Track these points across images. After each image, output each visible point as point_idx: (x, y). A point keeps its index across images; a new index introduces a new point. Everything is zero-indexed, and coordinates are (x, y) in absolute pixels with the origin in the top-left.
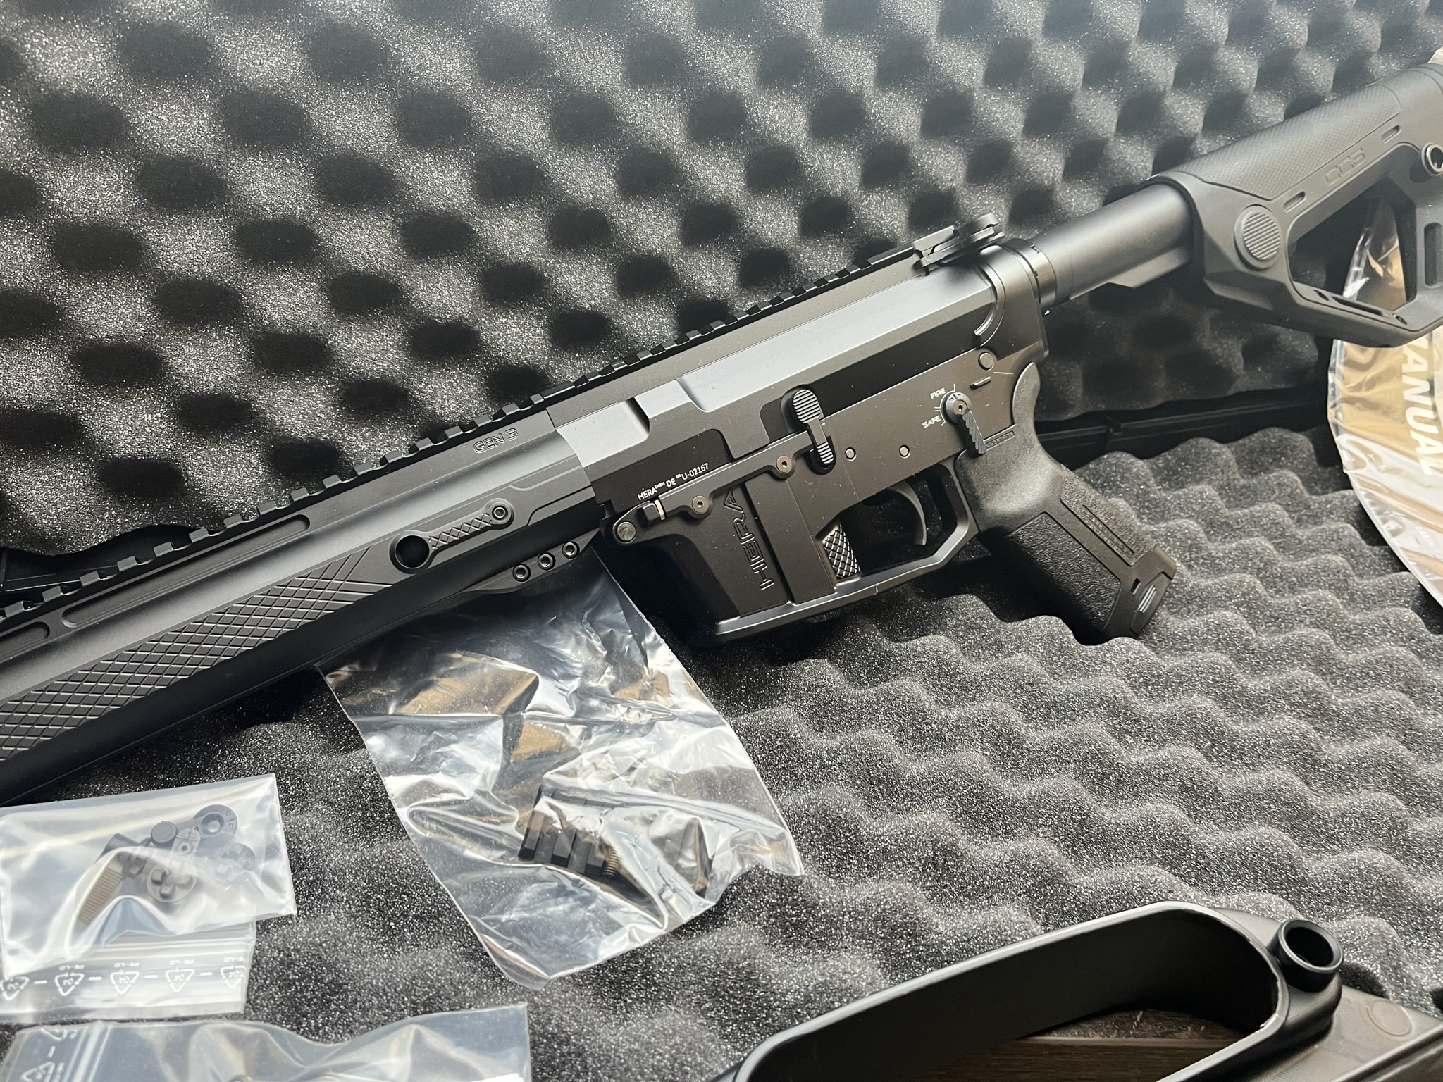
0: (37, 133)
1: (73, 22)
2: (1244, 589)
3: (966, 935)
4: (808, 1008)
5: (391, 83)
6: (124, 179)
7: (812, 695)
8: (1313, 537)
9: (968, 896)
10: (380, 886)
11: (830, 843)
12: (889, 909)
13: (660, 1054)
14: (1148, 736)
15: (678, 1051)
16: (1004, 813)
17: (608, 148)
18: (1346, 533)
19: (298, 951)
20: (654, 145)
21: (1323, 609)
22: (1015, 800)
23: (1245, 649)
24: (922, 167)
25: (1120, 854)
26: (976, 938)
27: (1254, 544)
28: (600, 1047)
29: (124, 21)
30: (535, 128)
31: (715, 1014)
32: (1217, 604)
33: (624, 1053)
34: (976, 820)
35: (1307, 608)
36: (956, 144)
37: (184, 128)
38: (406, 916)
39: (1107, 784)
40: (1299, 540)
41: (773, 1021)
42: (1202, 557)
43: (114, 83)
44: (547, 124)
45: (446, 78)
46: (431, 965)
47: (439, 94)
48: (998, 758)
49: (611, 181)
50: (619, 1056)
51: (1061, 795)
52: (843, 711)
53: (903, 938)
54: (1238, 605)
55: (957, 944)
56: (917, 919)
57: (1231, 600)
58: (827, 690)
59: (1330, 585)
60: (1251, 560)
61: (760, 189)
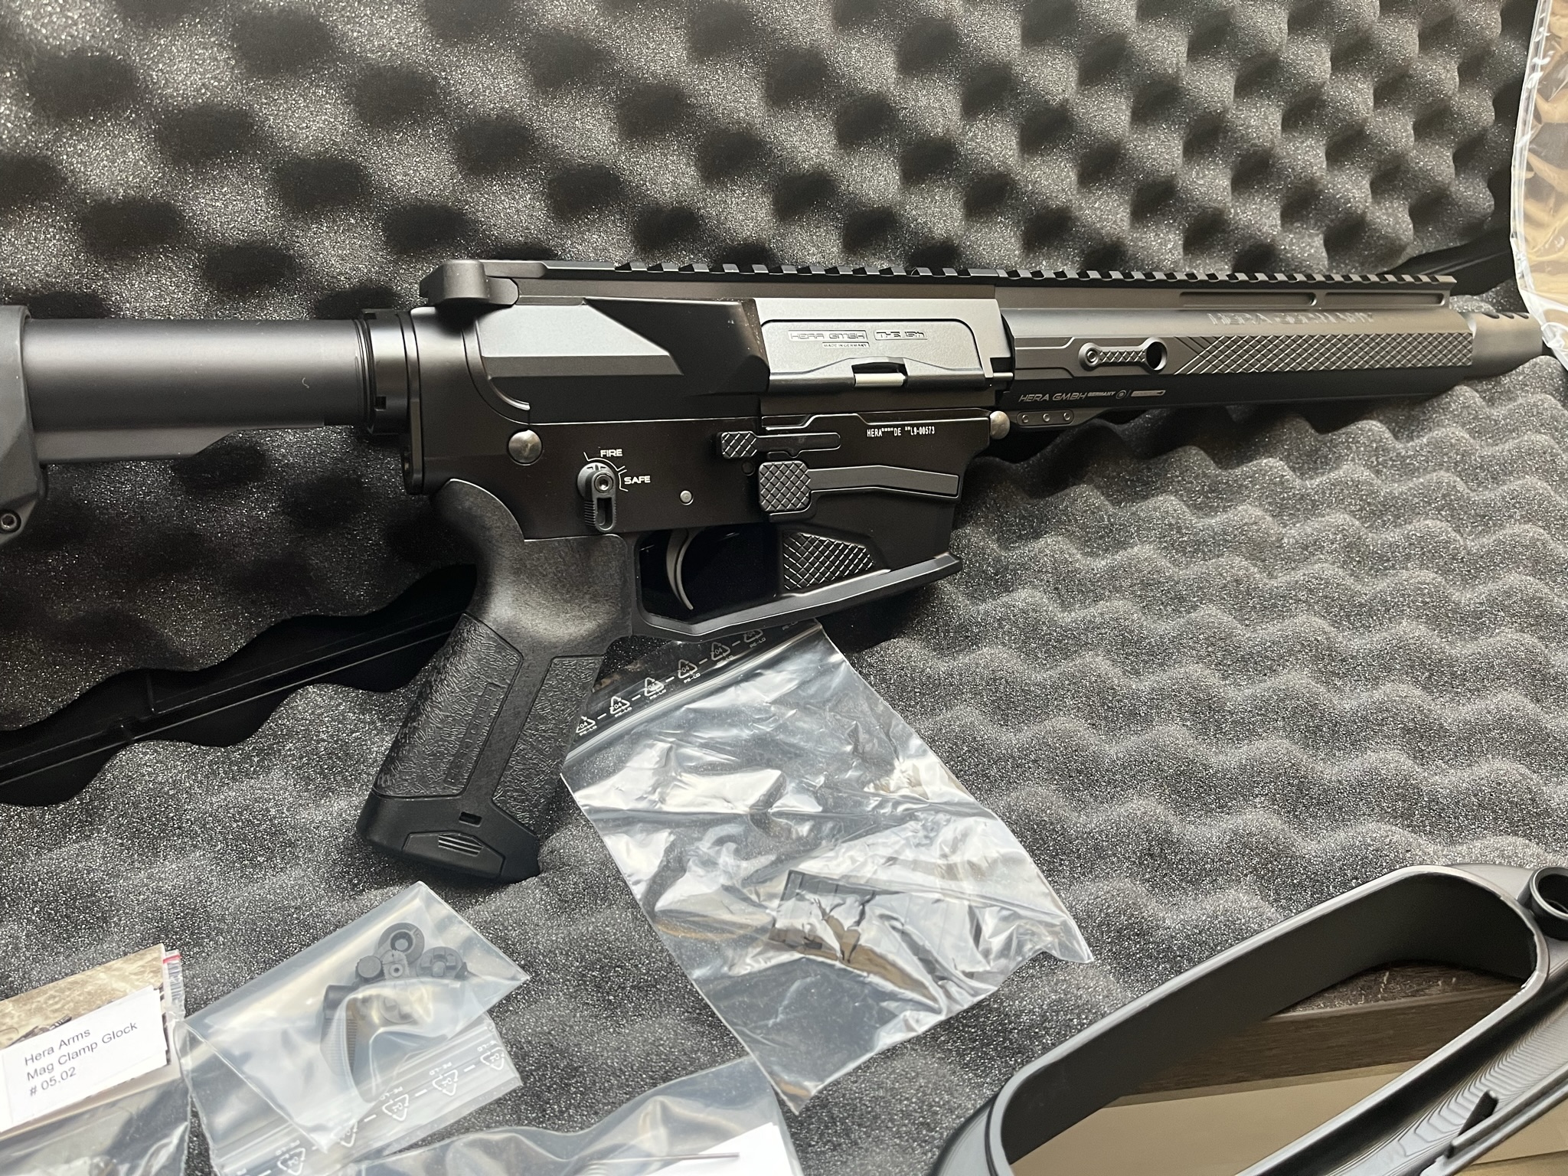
0: (91, 245)
1: (103, 121)
2: (1443, 491)
3: (1196, 927)
4: (1045, 1027)
5: (445, 116)
6: (190, 276)
7: (991, 690)
8: (1511, 414)
9: (1190, 882)
10: (593, 963)
11: (1038, 849)
12: (1112, 913)
13: (907, 1099)
14: (1358, 676)
15: (925, 1094)
16: (1215, 787)
17: (683, 135)
18: (1546, 406)
19: (530, 1042)
20: (733, 124)
21: (1534, 499)
22: (1225, 772)
23: (1454, 559)
24: (1028, 82)
25: (1346, 813)
26: (1209, 929)
27: (1447, 436)
28: (844, 1096)
29: (156, 110)
30: (603, 132)
31: (952, 1045)
32: (1415, 512)
33: (870, 1101)
34: (1186, 798)
35: (1515, 500)
36: (1063, 46)
37: (242, 211)
38: (624, 988)
39: (1321, 736)
40: (1495, 421)
41: (1011, 1044)
42: (1391, 459)
43: (159, 178)
44: (615, 123)
45: (501, 99)
46: (661, 1039)
47: (497, 119)
48: (1199, 726)
49: (692, 171)
50: (865, 1105)
51: (1275, 760)
52: (1027, 700)
53: (1131, 940)
54: (1439, 510)
55: (1188, 937)
56: (1143, 918)
57: (1430, 505)
58: (1007, 682)
59: (1537, 469)
60: (1447, 454)
61: (852, 143)
